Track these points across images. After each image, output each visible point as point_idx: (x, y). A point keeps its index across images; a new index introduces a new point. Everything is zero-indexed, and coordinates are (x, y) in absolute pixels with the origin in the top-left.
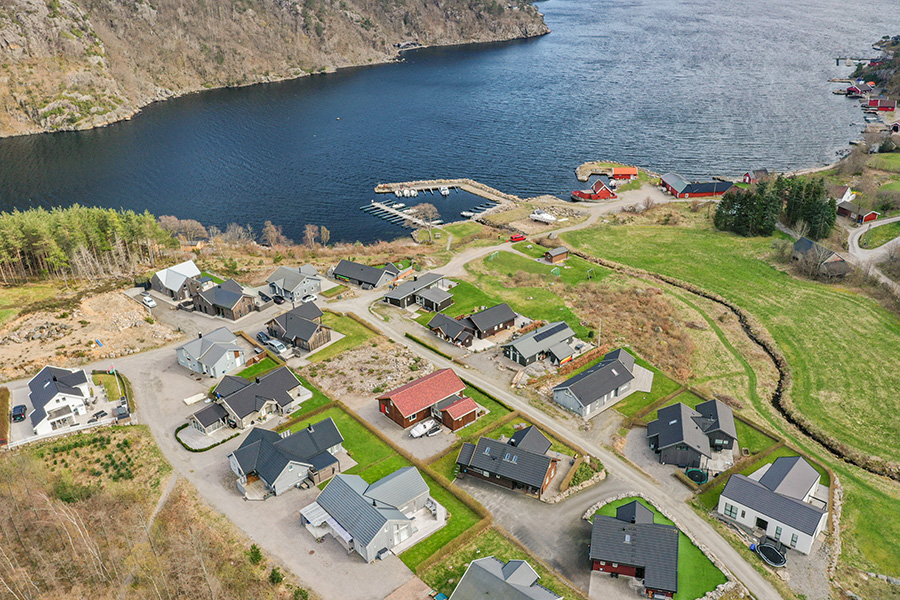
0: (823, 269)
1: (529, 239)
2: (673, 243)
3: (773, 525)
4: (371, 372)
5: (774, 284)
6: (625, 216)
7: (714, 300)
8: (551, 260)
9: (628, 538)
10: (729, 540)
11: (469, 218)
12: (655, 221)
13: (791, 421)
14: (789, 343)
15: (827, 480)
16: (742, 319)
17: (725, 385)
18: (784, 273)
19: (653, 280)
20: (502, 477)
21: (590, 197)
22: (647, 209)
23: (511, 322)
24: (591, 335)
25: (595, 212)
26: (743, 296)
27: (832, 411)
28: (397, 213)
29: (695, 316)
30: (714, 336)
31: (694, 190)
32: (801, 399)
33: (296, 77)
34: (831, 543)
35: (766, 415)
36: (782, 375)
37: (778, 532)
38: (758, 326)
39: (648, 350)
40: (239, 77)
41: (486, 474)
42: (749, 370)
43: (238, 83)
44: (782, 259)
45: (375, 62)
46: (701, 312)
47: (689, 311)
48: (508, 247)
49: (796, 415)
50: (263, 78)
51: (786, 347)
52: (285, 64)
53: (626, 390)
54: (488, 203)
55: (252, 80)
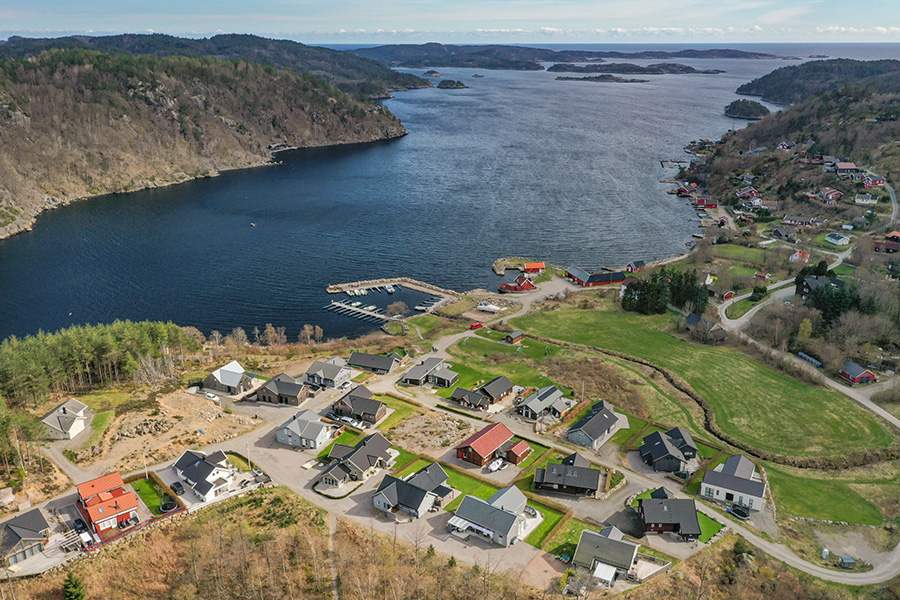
0: (710, 336)
1: (485, 326)
2: (596, 323)
3: (737, 495)
4: (431, 433)
5: (678, 349)
6: (552, 304)
7: (641, 363)
8: (511, 342)
9: (666, 508)
10: (713, 508)
11: (423, 311)
12: (577, 306)
13: (722, 439)
14: (703, 389)
15: (758, 470)
16: (666, 376)
17: (672, 421)
18: (682, 340)
19: (593, 352)
20: (568, 487)
21: (515, 288)
22: (567, 297)
23: (511, 390)
24: (572, 394)
25: (526, 300)
26: (661, 359)
27: (745, 430)
28: (359, 310)
29: (633, 376)
30: (652, 388)
31: (596, 279)
32: (723, 424)
33: (182, 181)
34: (770, 503)
35: (705, 435)
36: (705, 411)
37: (741, 498)
38: (679, 380)
39: (616, 401)
40: (126, 183)
41: (556, 487)
42: (684, 409)
43: (125, 189)
44: (678, 330)
45: (254, 165)
46: (637, 372)
47: (629, 373)
48: (471, 334)
49: (723, 435)
50: (150, 183)
51: (702, 392)
52: (168, 169)
53: (615, 429)
54: (432, 299)
55: (138, 186)
